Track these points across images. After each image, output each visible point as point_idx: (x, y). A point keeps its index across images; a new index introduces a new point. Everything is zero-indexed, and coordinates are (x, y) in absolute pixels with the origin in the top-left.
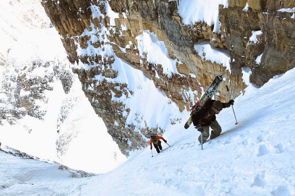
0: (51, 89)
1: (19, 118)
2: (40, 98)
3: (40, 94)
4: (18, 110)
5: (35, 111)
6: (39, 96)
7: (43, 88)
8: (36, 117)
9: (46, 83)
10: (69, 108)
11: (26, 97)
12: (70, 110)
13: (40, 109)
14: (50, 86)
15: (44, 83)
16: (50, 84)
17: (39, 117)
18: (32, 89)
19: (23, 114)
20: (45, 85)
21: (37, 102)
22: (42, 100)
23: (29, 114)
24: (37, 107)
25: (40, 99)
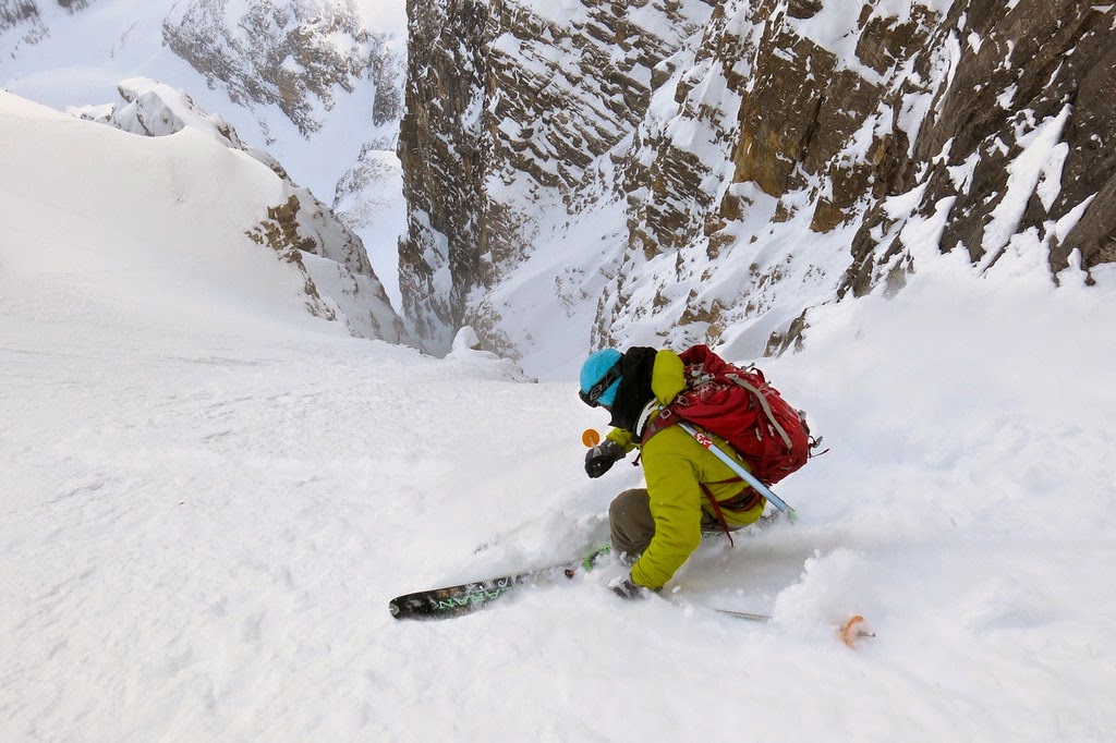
0: (349, 89)
1: (258, 100)
2: (320, 93)
3: (324, 87)
4: (262, 83)
5: (298, 111)
6: (319, 90)
7: (335, 79)
8: (295, 123)
9: (344, 72)
10: (372, 177)
11: (292, 76)
12: (371, 181)
13: (310, 115)
14: (349, 83)
15: (340, 71)
16: (352, 80)
17: (300, 128)
18: (311, 68)
19: (271, 98)
20: (340, 75)
21: (311, 98)
22: (322, 100)
23: (281, 106)
24: (306, 107)
25: (318, 95)
